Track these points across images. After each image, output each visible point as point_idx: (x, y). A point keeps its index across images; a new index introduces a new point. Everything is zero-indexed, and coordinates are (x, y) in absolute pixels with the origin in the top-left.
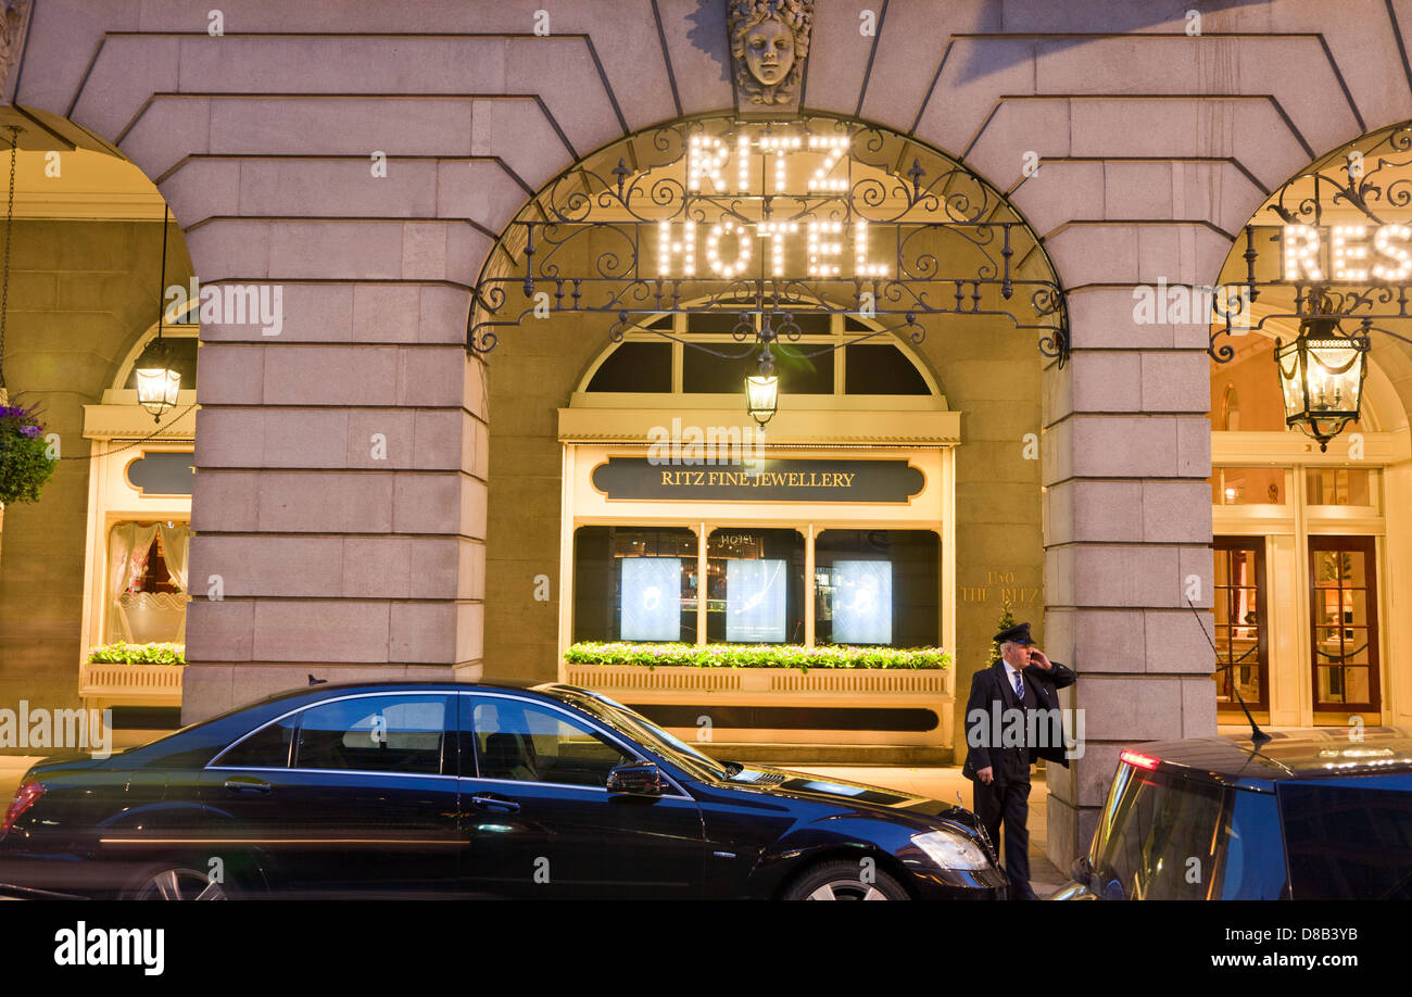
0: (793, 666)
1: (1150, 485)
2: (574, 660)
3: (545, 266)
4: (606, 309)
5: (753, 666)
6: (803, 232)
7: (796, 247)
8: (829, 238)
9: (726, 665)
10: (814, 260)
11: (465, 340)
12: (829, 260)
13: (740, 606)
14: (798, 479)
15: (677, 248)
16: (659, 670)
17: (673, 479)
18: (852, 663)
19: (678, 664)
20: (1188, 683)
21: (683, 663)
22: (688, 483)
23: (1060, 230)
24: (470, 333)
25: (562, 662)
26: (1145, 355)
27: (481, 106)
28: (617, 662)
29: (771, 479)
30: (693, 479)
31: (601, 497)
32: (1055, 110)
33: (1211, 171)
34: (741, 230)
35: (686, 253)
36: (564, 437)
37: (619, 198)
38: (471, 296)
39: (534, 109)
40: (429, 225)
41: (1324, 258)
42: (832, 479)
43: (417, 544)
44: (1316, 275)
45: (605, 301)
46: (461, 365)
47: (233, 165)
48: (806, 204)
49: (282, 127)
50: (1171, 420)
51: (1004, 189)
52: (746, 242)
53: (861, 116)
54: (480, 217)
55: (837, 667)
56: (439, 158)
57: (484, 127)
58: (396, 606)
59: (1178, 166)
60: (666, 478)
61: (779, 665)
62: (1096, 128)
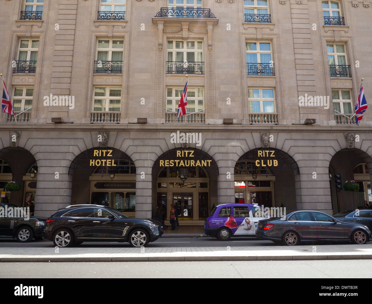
1: (144, 189)
6: (107, 161)
7: (106, 163)
8: (109, 162)
10: (108, 164)
20: (148, 212)
23: (135, 161)
24: (69, 172)
27: (71, 147)
31: (95, 188)
32: (135, 147)
33: (152, 154)
35: (93, 163)
36: (90, 180)
38: (69, 168)
39: (77, 147)
40: (64, 160)
41: (164, 164)
43: (61, 196)
44: (163, 166)
47: (42, 153)
48: (106, 158)
49: (49, 149)
51: (129, 156)
52: (100, 162)
53: (114, 148)
54: (70, 159)
56: (66, 152)
57: (71, 149)
58: (59, 204)
59: (149, 154)
60: (105, 185)
62: (140, 149)
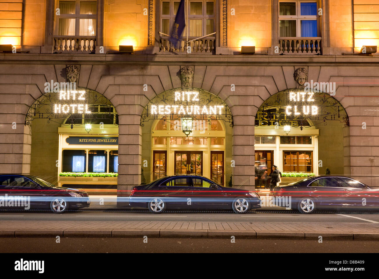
0: (102, 176)
1: (130, 146)
2: (61, 176)
3: (38, 111)
4: (47, 118)
5: (95, 176)
6: (77, 106)
7: (76, 109)
8: (81, 107)
9: (90, 176)
10: (79, 110)
11: (24, 123)
12: (81, 111)
13: (96, 165)
14: (106, 141)
15: (58, 108)
16: (77, 177)
17: (82, 141)
18: (114, 176)
19: (80, 176)
20: (136, 176)
21: (82, 176)
22: (84, 141)
23: (118, 106)
24: (25, 121)
25: (58, 176)
26: (130, 125)
27: (27, 86)
28: (69, 176)
29: (100, 140)
30: (85, 141)
31: (67, 144)
32: (117, 87)
33: (141, 97)
34: (68, 106)
35: (59, 109)
36: (59, 133)
37: (49, 100)
38: (25, 116)
39: (36, 87)
40: (19, 105)
41: (157, 111)
42: (112, 141)
43: (16, 155)
44: (156, 113)
45: (47, 116)
46: (24, 126)
48: (77, 102)
50: (133, 135)
51: (109, 99)
52: (68, 108)
53: (87, 87)
54: (27, 104)
55: (111, 177)
56: (21, 94)
57: (28, 89)
59: (136, 96)
60: (80, 140)
61: (100, 176)
62: (124, 90)
